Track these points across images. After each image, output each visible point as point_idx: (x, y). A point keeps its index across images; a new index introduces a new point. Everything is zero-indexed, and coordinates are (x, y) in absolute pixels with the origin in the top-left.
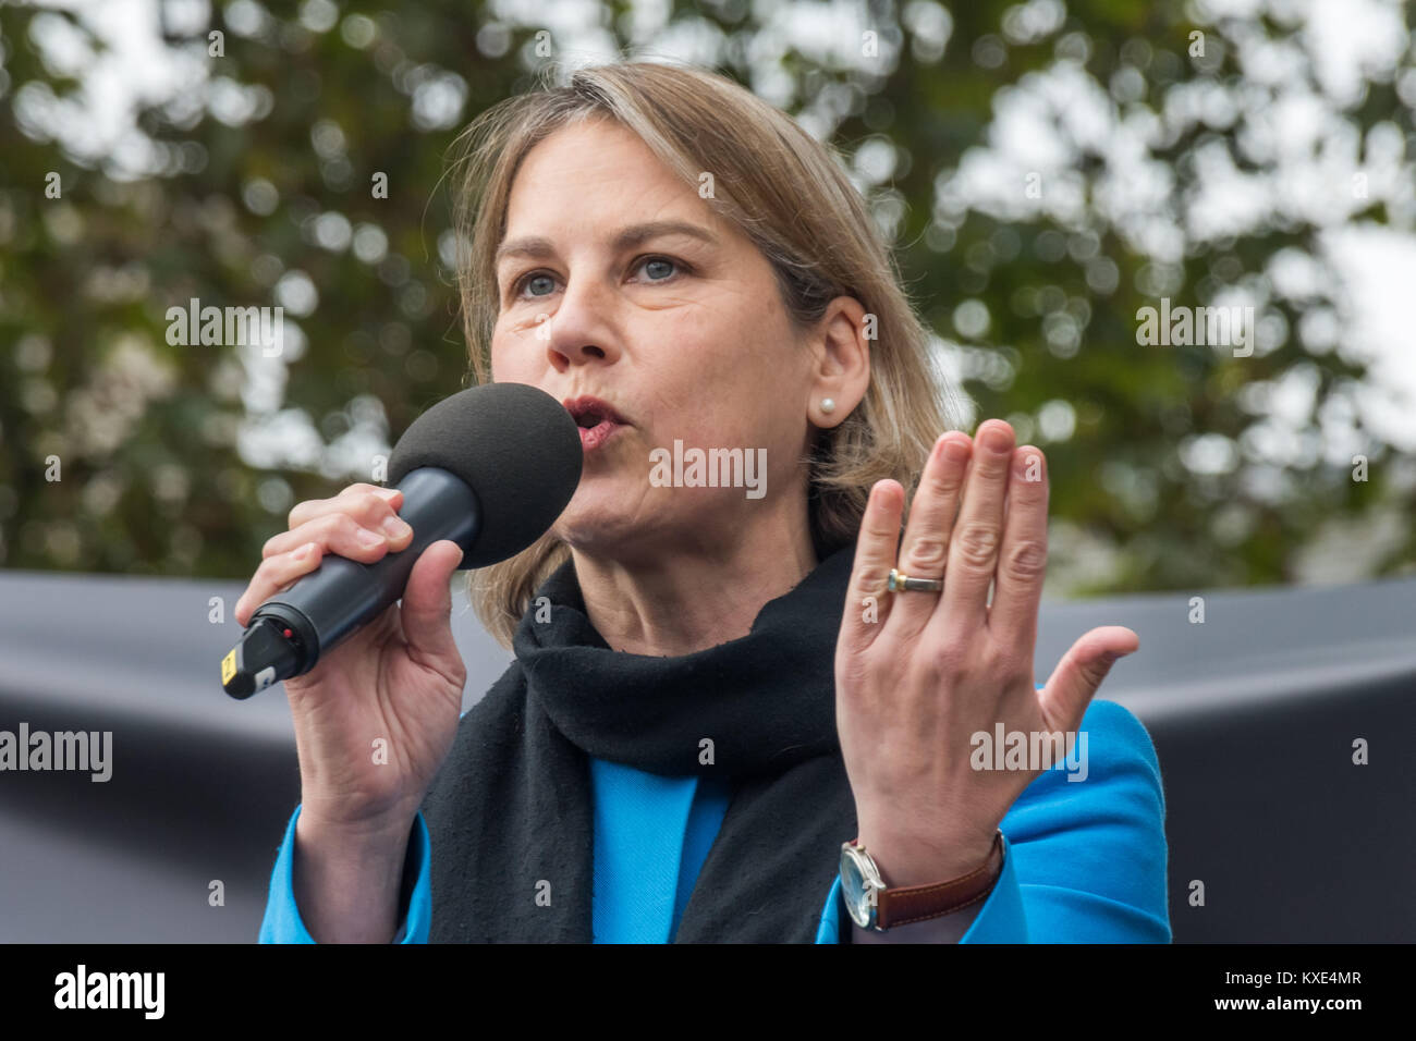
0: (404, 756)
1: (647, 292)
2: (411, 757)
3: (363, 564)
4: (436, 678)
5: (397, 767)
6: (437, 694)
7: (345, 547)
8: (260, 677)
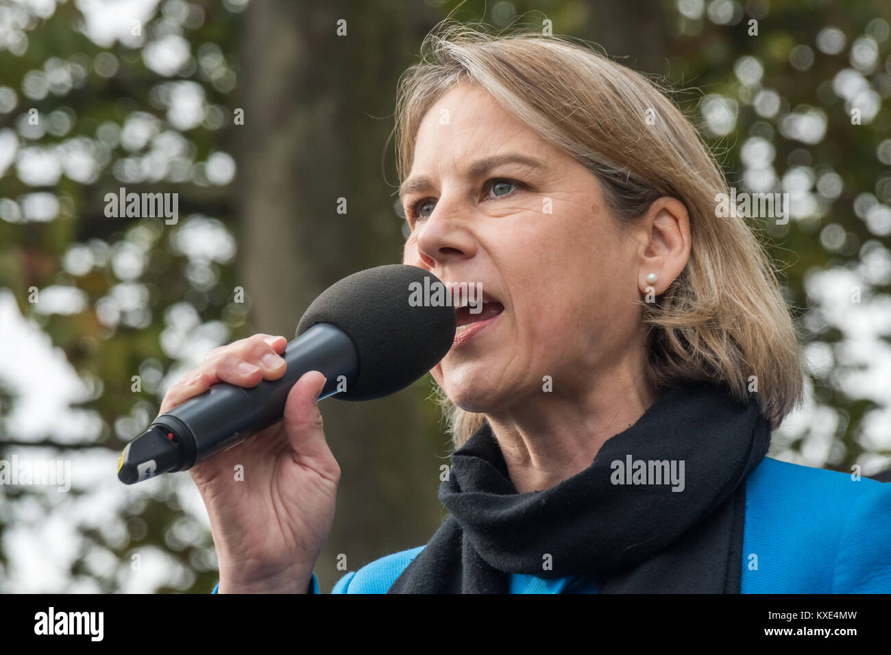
0: (289, 534)
1: (497, 205)
2: (294, 534)
3: (244, 388)
4: (312, 474)
5: (281, 540)
6: (312, 485)
7: (229, 376)
8: (142, 468)
